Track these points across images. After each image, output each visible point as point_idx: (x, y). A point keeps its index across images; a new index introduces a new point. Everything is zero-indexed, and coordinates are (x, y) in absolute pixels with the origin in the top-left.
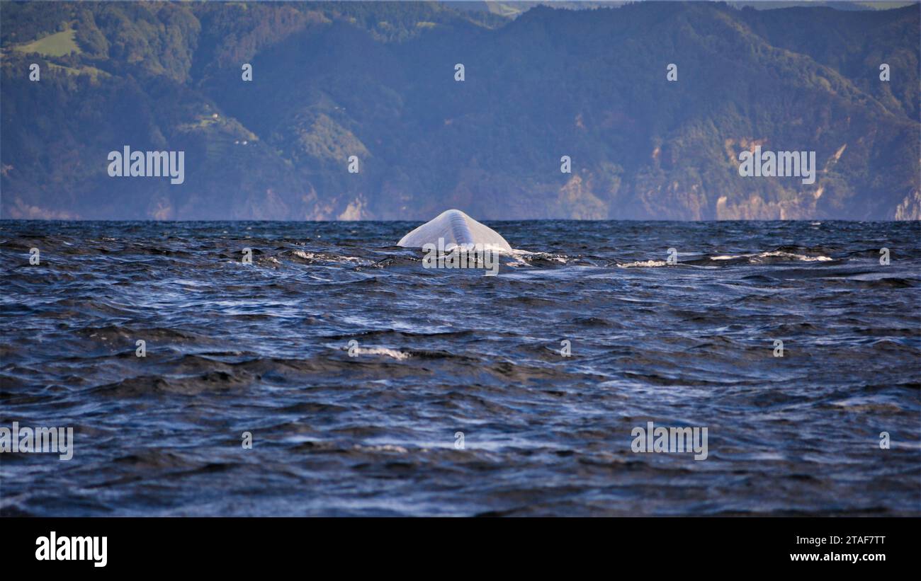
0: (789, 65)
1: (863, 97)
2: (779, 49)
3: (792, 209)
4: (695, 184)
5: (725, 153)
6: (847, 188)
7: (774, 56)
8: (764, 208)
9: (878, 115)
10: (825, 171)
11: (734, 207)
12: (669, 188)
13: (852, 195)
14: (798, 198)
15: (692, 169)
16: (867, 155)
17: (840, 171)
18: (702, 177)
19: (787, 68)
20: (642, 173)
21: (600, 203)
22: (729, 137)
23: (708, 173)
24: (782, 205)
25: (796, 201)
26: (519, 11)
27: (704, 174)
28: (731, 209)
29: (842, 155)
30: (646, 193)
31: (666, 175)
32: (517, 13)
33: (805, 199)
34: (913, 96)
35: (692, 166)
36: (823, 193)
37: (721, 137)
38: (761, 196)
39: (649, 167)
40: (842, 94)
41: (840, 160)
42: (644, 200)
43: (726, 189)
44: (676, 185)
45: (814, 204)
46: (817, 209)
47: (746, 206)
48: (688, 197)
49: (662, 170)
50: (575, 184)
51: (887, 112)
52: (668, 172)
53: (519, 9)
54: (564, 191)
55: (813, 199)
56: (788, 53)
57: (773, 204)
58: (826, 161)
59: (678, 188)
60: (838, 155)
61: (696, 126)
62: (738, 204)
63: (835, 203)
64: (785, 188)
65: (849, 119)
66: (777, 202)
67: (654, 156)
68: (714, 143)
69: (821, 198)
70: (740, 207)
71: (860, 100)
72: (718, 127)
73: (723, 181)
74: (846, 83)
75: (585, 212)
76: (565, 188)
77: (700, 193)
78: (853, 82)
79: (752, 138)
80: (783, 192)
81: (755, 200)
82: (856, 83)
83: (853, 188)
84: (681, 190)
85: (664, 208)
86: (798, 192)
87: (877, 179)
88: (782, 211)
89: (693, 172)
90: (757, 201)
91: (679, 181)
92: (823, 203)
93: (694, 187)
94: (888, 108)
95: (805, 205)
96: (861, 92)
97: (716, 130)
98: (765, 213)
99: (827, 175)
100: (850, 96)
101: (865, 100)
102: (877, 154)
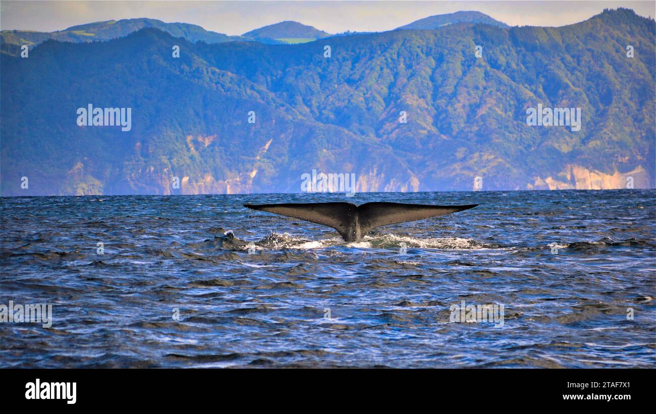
0: (230, 82)
1: (283, 105)
2: (224, 71)
3: (235, 185)
4: (166, 168)
5: (187, 146)
6: (273, 170)
7: (220, 76)
8: (215, 185)
9: (294, 119)
10: (258, 158)
11: (195, 184)
12: (147, 171)
13: (277, 175)
14: (240, 177)
15: (164, 157)
16: (287, 146)
17: (269, 158)
18: (171, 163)
19: (230, 85)
20: (127, 160)
21: (97, 182)
22: (189, 134)
23: (175, 159)
24: (228, 182)
25: (238, 179)
26: (33, 44)
27: (172, 161)
28: (193, 185)
29: (269, 146)
30: (130, 174)
31: (145, 162)
32: (32, 45)
33: (245, 178)
34: (318, 104)
35: (163, 155)
36: (257, 174)
37: (184, 134)
38: (213, 176)
39: (133, 156)
40: (268, 103)
41: (269, 150)
42: (129, 180)
43: (188, 171)
44: (152, 169)
45: (251, 181)
46: (252, 185)
47: (203, 184)
48: (161, 177)
49: (141, 158)
50: (79, 169)
51: (300, 117)
52: (146, 159)
53: (34, 42)
54: (71, 173)
55: (250, 179)
56: (230, 73)
57: (222, 182)
58: (259, 150)
59: (154, 171)
60: (267, 146)
61: (166, 126)
62: (197, 181)
63: (265, 181)
64: (230, 170)
65: (274, 121)
66: (224, 180)
67: (136, 148)
68: (179, 138)
69: (255, 177)
70: (198, 184)
71: (281, 108)
72: (181, 127)
73: (186, 166)
74: (272, 95)
75: (87, 189)
76: (72, 171)
77: (169, 174)
78: (276, 95)
79: (205, 135)
80: (229, 173)
81: (209, 178)
82: (278, 95)
83: (278, 170)
84: (155, 172)
85: (144, 185)
86: (239, 172)
87: (294, 163)
88: (228, 187)
89: (164, 159)
90: (211, 179)
91: (154, 166)
92: (257, 180)
93: (165, 170)
94: (301, 113)
95: (244, 182)
96: (281, 102)
97: (180, 129)
98: (216, 188)
99: (259, 160)
100: (274, 105)
101: (285, 107)
102: (294, 146)
